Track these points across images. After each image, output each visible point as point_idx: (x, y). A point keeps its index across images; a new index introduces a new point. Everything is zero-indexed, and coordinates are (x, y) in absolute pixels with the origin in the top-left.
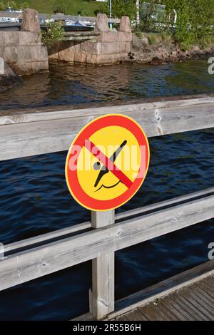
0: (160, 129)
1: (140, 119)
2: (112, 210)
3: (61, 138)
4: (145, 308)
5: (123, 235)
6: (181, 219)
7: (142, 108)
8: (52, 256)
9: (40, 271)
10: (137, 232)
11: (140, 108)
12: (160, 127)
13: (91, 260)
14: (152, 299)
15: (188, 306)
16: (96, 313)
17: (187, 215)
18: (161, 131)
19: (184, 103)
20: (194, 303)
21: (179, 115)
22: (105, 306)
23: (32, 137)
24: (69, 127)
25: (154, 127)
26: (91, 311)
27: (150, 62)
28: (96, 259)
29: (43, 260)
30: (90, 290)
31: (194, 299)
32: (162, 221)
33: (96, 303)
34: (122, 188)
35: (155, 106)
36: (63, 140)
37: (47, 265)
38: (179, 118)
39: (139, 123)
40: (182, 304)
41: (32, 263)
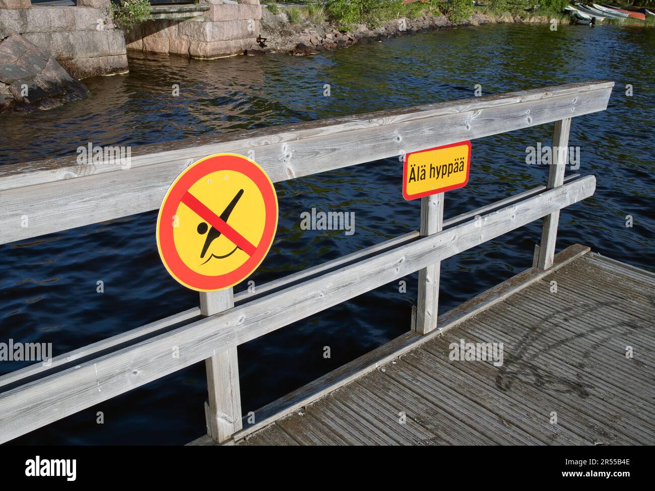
0: (291, 171)
1: (261, 158)
2: (229, 289)
3: (147, 192)
4: (286, 420)
5: (247, 322)
6: (331, 294)
7: (263, 143)
8: (146, 360)
9: (129, 382)
10: (267, 318)
11: (259, 143)
12: (291, 168)
13: (204, 360)
14: (296, 407)
15: (346, 412)
16: (217, 434)
17: (339, 288)
18: (293, 172)
19: (322, 131)
20: (354, 407)
21: (317, 148)
22: (229, 424)
23: (104, 194)
24: (158, 177)
25: (281, 168)
26: (209, 432)
27: (291, 52)
28: (210, 358)
29: (133, 366)
30: (206, 403)
31: (354, 402)
32: (302, 298)
33: (215, 420)
34: (242, 257)
35: (281, 139)
36: (150, 196)
37: (139, 372)
38: (317, 153)
39: (259, 163)
40: (337, 410)
41: (118, 371)
